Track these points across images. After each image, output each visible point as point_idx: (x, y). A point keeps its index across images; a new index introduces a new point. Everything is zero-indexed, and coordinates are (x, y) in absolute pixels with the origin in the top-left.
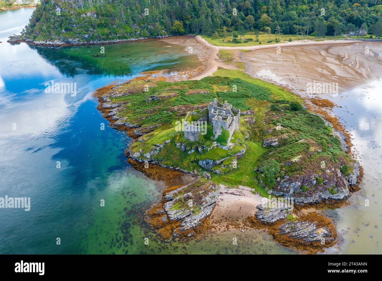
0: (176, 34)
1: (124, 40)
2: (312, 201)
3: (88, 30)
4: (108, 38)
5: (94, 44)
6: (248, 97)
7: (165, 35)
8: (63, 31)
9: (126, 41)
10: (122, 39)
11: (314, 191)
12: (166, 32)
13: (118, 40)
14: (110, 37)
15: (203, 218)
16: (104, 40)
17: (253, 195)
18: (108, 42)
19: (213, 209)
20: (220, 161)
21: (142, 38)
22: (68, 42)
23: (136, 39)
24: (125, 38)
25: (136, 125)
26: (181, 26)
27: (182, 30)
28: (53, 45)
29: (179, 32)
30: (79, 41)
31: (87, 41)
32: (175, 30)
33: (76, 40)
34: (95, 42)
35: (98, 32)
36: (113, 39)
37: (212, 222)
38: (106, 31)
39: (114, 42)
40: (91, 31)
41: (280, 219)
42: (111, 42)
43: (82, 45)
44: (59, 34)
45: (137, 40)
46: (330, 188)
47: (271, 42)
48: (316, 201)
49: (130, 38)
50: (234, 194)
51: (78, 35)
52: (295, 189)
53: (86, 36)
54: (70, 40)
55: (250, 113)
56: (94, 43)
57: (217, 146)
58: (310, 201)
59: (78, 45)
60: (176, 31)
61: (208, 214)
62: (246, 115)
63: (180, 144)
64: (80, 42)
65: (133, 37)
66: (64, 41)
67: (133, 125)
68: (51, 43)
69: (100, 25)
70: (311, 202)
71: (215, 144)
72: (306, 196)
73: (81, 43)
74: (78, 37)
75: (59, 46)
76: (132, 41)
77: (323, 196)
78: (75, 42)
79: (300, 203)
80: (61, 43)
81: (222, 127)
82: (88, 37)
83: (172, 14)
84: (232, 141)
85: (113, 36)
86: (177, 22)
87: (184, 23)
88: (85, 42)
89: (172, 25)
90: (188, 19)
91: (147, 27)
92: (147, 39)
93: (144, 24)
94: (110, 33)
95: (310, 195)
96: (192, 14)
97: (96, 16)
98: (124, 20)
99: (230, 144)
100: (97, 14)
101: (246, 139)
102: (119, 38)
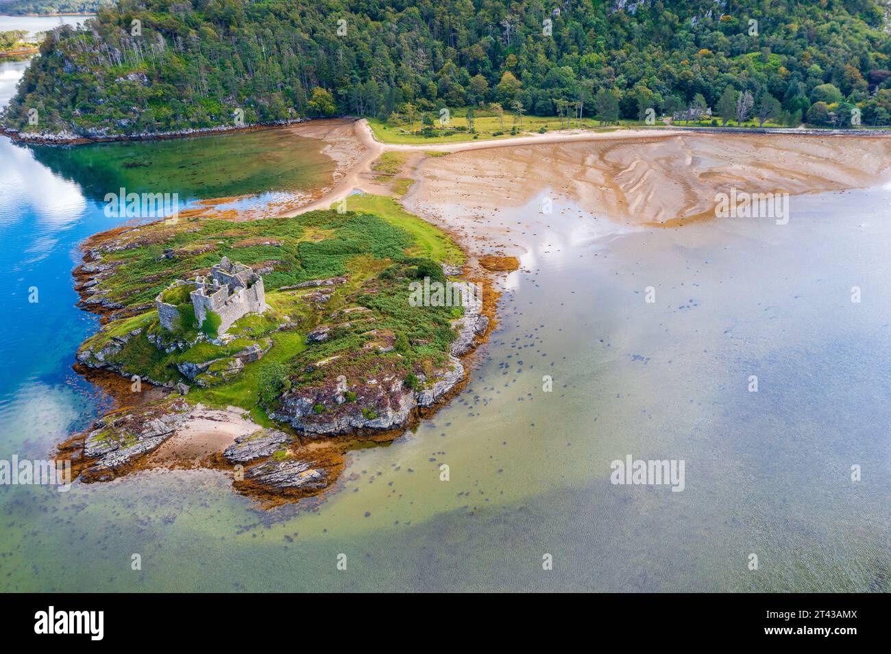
0: (318, 115)
1: (205, 130)
2: (333, 430)
3: (129, 110)
4: (168, 128)
5: (139, 139)
6: (359, 252)
7: (295, 118)
8: (77, 111)
9: (208, 132)
10: (200, 128)
11: (338, 413)
12: (295, 112)
13: (191, 131)
14: (173, 123)
15: (137, 455)
16: (160, 129)
17: (242, 422)
18: (168, 133)
19: (164, 441)
20: (205, 365)
21: (243, 126)
22: (87, 136)
23: (230, 128)
24: (207, 125)
25: (121, 304)
26: (327, 100)
27: (330, 107)
28: (56, 141)
29: (323, 112)
30: (108, 132)
31: (126, 133)
32: (316, 107)
33: (103, 130)
34: (141, 135)
35: (150, 113)
36: (180, 127)
37: (151, 460)
38: (166, 111)
39: (182, 135)
40: (135, 112)
41: (261, 456)
42: (175, 135)
43: (116, 140)
44: (68, 118)
45: (232, 130)
46: (366, 410)
47: (501, 134)
48: (341, 430)
49: (218, 124)
50: (212, 419)
51: (107, 121)
52: (305, 410)
53: (124, 122)
54: (90, 131)
55: (332, 283)
56: (140, 137)
57: (204, 339)
58: (329, 431)
59: (108, 141)
60: (317, 109)
61: (148, 448)
62: (321, 285)
63: (154, 336)
64: (111, 134)
65: (223, 123)
66: (77, 132)
67: (115, 304)
68: (52, 136)
69: (153, 100)
70: (330, 433)
71: (200, 336)
72: (321, 422)
73: (113, 136)
74: (106, 125)
75: (67, 142)
76: (221, 132)
77: (354, 423)
78: (101, 135)
79: (312, 433)
80: (73, 138)
81: (205, 307)
82: (129, 123)
83: (310, 74)
84: (231, 331)
85: (179, 121)
86: (319, 92)
87: (335, 93)
88: (123, 135)
89: (310, 97)
90: (343, 85)
91: (254, 102)
92: (254, 127)
93: (248, 95)
94: (175, 116)
95: (330, 421)
96: (352, 74)
97: (146, 80)
98: (206, 88)
99: (224, 336)
100: (148, 77)
101: (282, 329)
102: (193, 125)
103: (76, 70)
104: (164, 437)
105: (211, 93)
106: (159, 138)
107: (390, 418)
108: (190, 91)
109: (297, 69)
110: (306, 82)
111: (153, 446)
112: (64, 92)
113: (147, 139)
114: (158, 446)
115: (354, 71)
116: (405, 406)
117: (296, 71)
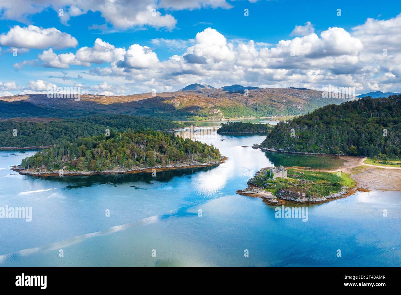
0: (351, 154)
1: (311, 153)
3: (291, 145)
5: (292, 153)
7: (342, 154)
8: (278, 144)
9: (312, 154)
10: (310, 153)
11: (288, 196)
12: (342, 152)
13: (307, 153)
14: (302, 150)
16: (299, 152)
17: (271, 194)
20: (269, 184)
21: (324, 154)
22: (278, 150)
23: (319, 154)
26: (355, 150)
27: (355, 152)
28: (270, 151)
29: (352, 153)
30: (284, 150)
31: (289, 151)
32: (350, 151)
35: (297, 146)
36: (304, 152)
38: (301, 146)
39: (304, 154)
40: (293, 146)
42: (302, 153)
43: (286, 152)
44: (275, 145)
51: (285, 147)
52: (282, 193)
53: (289, 148)
59: (283, 152)
65: (317, 152)
66: (276, 149)
68: (270, 150)
69: (299, 143)
71: (270, 178)
72: (284, 197)
73: (285, 152)
75: (273, 151)
76: (316, 155)
78: (282, 151)
80: (275, 151)
81: (272, 172)
82: (290, 149)
83: (351, 141)
84: (276, 179)
85: (304, 150)
86: (352, 147)
87: (358, 148)
88: (288, 152)
89: (349, 148)
90: (362, 146)
91: (329, 148)
92: (327, 155)
93: (328, 145)
94: (303, 148)
95: (286, 197)
96: (366, 143)
97: (298, 138)
98: (315, 142)
99: (274, 179)
100: (299, 136)
101: (289, 184)
102: (308, 152)
103: (281, 133)
105: (316, 143)
106: (297, 154)
107: (299, 200)
108: (310, 142)
109: (347, 139)
110: (349, 144)
111: (253, 193)
112: (276, 138)
113: (294, 153)
114: (254, 193)
115: (368, 142)
116: (304, 199)
117: (346, 140)
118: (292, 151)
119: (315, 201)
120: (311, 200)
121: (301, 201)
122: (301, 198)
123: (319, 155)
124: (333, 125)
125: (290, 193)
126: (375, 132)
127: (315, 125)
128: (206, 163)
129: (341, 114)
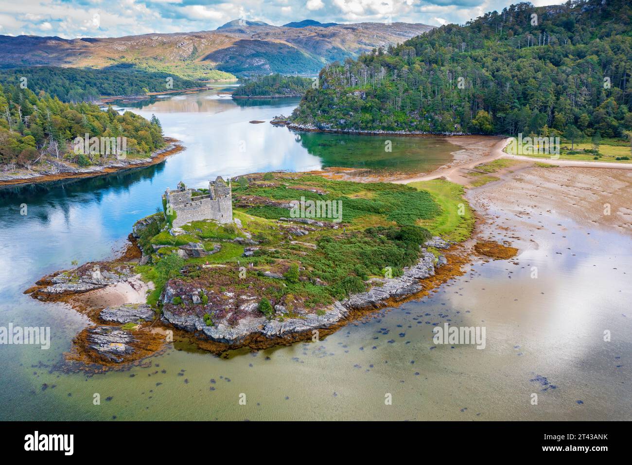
0: (479, 132)
1: (391, 132)
2: (179, 323)
3: (348, 114)
4: (366, 128)
5: (348, 133)
6: (379, 213)
7: (458, 132)
8: (320, 112)
9: (392, 134)
10: (388, 130)
12: (459, 127)
13: (381, 132)
14: (369, 125)
15: (69, 291)
16: (363, 129)
17: (143, 294)
18: (366, 132)
19: (94, 289)
20: (158, 247)
21: (418, 132)
22: (321, 128)
23: (408, 133)
24: (393, 129)
26: (487, 121)
27: (488, 126)
29: (481, 129)
30: (332, 126)
32: (476, 125)
33: (329, 125)
34: (350, 131)
35: (359, 117)
36: (374, 129)
38: (368, 116)
39: (375, 134)
40: (351, 116)
41: (117, 321)
42: (370, 133)
43: (335, 132)
44: (314, 116)
45: (410, 134)
46: (207, 316)
48: (186, 326)
49: (400, 130)
50: (133, 286)
51: (333, 119)
53: (342, 121)
54: (322, 125)
55: (322, 225)
56: (349, 132)
57: (168, 229)
58: (176, 323)
59: (330, 132)
60: (476, 127)
61: (79, 289)
64: (333, 128)
65: (404, 129)
66: (316, 126)
68: (302, 126)
69: (365, 109)
71: (168, 225)
72: (174, 313)
74: (332, 122)
75: (309, 130)
76: (401, 135)
77: (196, 324)
78: (328, 128)
79: (166, 319)
80: (313, 128)
82: (345, 122)
83: (480, 100)
84: (185, 228)
85: (375, 125)
86: (482, 113)
87: (494, 116)
88: (340, 130)
89: (474, 118)
90: (504, 110)
91: (431, 117)
92: (426, 135)
93: (428, 112)
94: (373, 121)
95: (179, 314)
96: (515, 102)
97: (364, 96)
98: (400, 104)
99: (177, 229)
100: (366, 93)
102: (384, 128)
103: (328, 88)
104: (96, 286)
105: (403, 108)
106: (360, 134)
107: (221, 331)
108: (389, 105)
109: (471, 96)
110: (474, 107)
111: (83, 289)
112: (319, 100)
113: (352, 134)
114: (87, 291)
115: (517, 101)
116: (245, 327)
117: (469, 98)
118: (350, 128)
119: (292, 333)
120: (274, 327)
121: (227, 337)
122: (233, 323)
123: (406, 135)
124: (443, 65)
125: (195, 298)
126: (534, 78)
127: (403, 66)
128: (100, 165)
129: (464, 41)
